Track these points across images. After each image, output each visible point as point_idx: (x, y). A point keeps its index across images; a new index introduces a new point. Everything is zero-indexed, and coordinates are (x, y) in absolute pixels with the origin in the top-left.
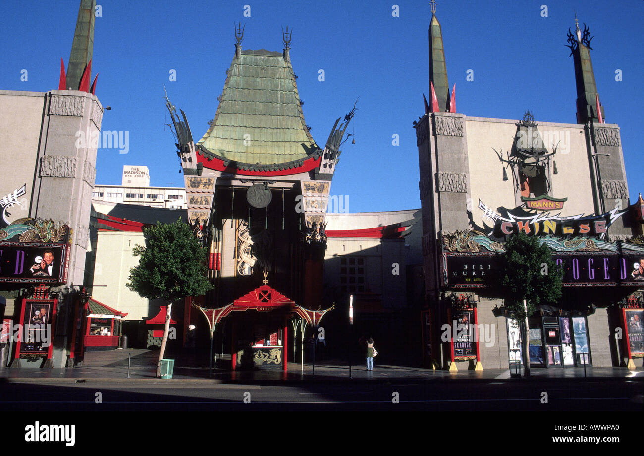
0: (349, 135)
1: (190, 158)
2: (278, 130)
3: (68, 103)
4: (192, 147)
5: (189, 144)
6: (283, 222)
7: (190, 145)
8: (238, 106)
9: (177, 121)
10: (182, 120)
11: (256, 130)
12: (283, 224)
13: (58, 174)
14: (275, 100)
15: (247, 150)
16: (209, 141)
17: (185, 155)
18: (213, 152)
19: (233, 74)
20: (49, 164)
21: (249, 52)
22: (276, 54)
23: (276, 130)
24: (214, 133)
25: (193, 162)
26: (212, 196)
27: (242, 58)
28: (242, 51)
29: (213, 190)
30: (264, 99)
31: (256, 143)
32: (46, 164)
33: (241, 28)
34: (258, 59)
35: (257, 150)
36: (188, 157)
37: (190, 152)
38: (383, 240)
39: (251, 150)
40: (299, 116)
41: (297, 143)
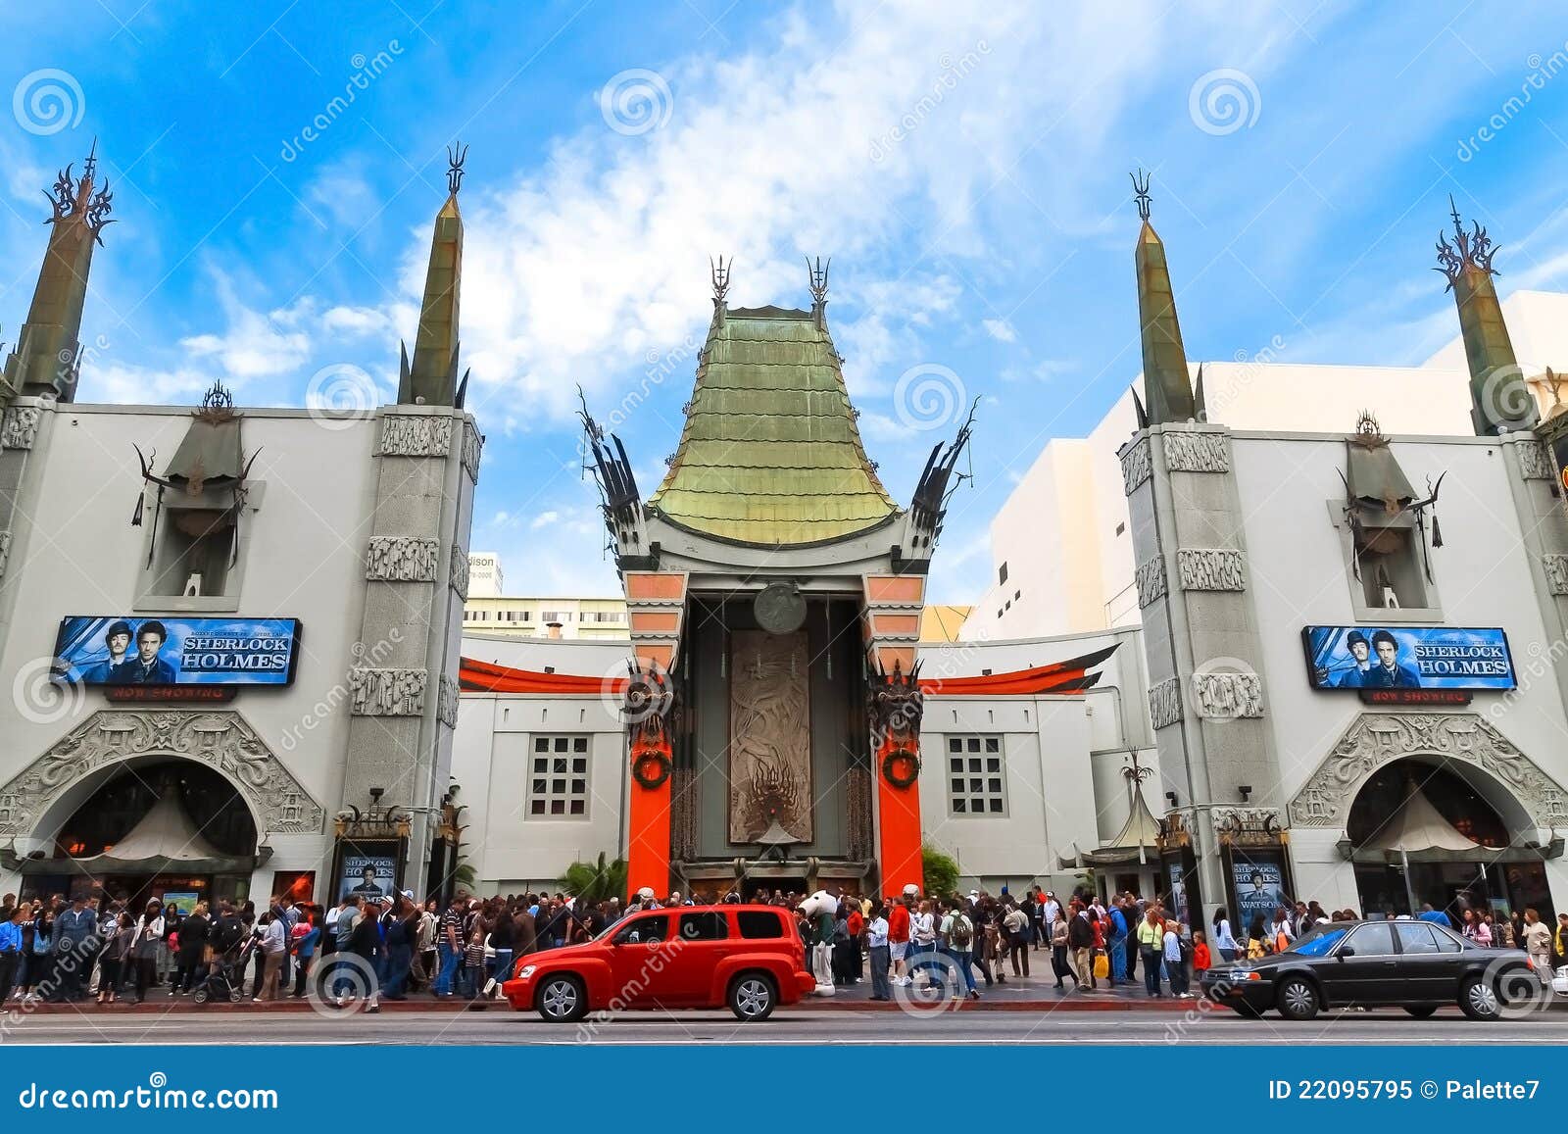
0: (961, 477)
1: (635, 534)
2: (811, 471)
3: (417, 431)
4: (637, 512)
5: (632, 505)
6: (829, 664)
7: (633, 509)
8: (724, 426)
9: (606, 458)
10: (617, 457)
11: (765, 472)
12: (829, 668)
13: (400, 575)
14: (799, 410)
15: (748, 514)
16: (671, 498)
17: (624, 528)
18: (681, 522)
19: (711, 361)
20: (383, 554)
21: (743, 313)
22: (796, 315)
23: (805, 472)
24: (679, 483)
25: (641, 543)
26: (681, 611)
27: (728, 325)
28: (729, 312)
29: (682, 600)
30: (778, 410)
31: (766, 499)
32: (378, 553)
33: (725, 266)
34: (761, 326)
35: (769, 514)
36: (630, 533)
37: (633, 522)
38: (1038, 697)
39: (755, 513)
40: (851, 440)
41: (849, 498)
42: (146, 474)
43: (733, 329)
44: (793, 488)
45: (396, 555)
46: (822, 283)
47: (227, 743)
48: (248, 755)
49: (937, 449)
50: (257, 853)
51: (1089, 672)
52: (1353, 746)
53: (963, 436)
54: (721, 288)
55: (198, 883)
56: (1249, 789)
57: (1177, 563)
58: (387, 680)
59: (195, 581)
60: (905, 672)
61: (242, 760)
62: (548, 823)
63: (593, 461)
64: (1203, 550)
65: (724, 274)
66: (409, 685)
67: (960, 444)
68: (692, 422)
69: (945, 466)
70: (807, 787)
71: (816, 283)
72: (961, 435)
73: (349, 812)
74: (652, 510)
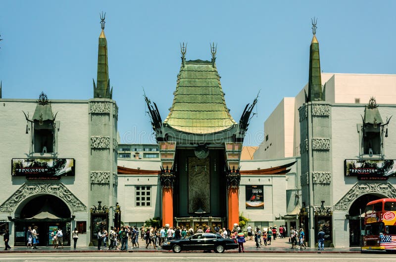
0: (254, 114)
1: (161, 131)
3: (100, 106)
4: (161, 125)
5: (160, 123)
6: (215, 167)
8: (185, 98)
9: (152, 109)
10: (155, 109)
13: (100, 147)
14: (207, 93)
15: (193, 125)
16: (171, 120)
17: (158, 129)
18: (174, 128)
19: (181, 78)
20: (95, 141)
21: (190, 62)
22: (207, 62)
23: (209, 112)
24: (173, 116)
25: (163, 134)
26: (174, 153)
27: (186, 66)
28: (186, 62)
29: (175, 150)
30: (201, 93)
31: (198, 120)
32: (93, 141)
33: (185, 46)
34: (196, 66)
35: (198, 125)
36: (159, 131)
37: (160, 127)
38: (273, 175)
39: (195, 124)
40: (222, 102)
41: (222, 120)
42: (27, 119)
43: (188, 67)
44: (205, 117)
45: (98, 141)
46: (215, 51)
47: (60, 191)
48: (65, 193)
49: (247, 106)
50: (71, 217)
51: (287, 169)
52: (354, 191)
53: (255, 102)
54: (184, 54)
55: (58, 224)
56: (324, 202)
57: (312, 142)
58: (99, 174)
59: (45, 149)
60: (236, 169)
61: (64, 194)
62: (141, 208)
63: (148, 110)
64: (319, 138)
65: (185, 49)
66: (105, 176)
67: (254, 104)
68: (176, 97)
69: (249, 111)
70: (209, 199)
71: (213, 51)
72: (255, 101)
73: (93, 207)
74: (166, 124)
